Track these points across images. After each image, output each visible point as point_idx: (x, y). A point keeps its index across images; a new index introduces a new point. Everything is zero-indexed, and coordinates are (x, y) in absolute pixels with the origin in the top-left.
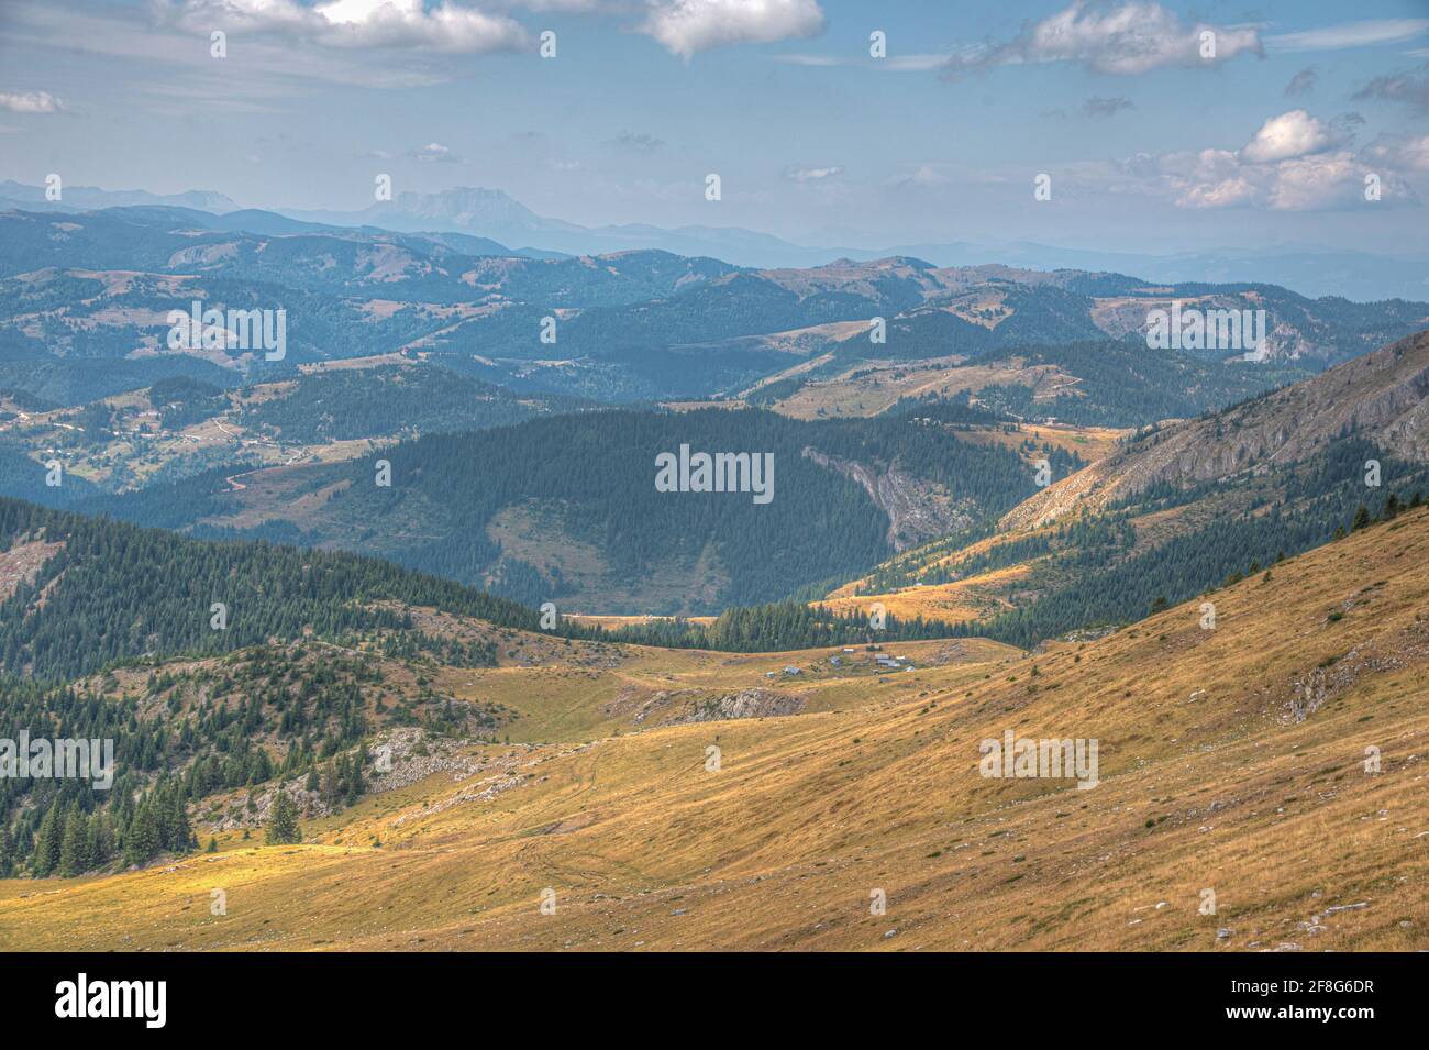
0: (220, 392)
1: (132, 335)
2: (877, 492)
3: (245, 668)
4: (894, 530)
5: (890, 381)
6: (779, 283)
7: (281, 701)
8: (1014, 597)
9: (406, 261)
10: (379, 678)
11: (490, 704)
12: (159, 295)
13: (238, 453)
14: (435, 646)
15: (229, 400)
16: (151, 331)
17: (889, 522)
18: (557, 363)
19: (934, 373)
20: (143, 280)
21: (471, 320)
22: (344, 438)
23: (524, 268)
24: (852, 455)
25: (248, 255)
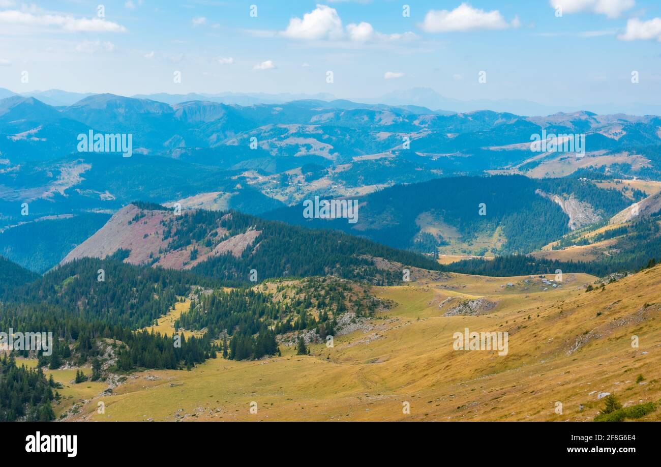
0: (325, 169)
1: (296, 148)
2: (565, 207)
3: (307, 285)
4: (571, 222)
5: (574, 161)
6: (534, 122)
7: (318, 297)
8: (610, 251)
9: (394, 117)
10: (350, 290)
11: (388, 300)
12: (307, 133)
13: (330, 190)
14: (381, 272)
15: (328, 171)
16: (303, 146)
17: (569, 219)
18: (447, 155)
19: (592, 158)
20: (301, 128)
21: (416, 139)
22: (368, 185)
23: (436, 118)
24: (555, 192)
25: (337, 117)
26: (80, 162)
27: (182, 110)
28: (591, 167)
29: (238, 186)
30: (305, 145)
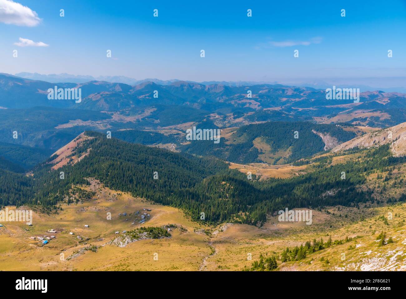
0: (243, 113)
1: (245, 104)
2: (324, 139)
5: (354, 115)
9: (292, 92)
15: (244, 115)
16: (248, 103)
18: (306, 109)
19: (363, 113)
21: (297, 101)
23: (311, 93)
24: (321, 131)
25: (269, 91)
26: (153, 107)
27: (208, 88)
28: (361, 118)
29: (205, 120)
30: (249, 103)
